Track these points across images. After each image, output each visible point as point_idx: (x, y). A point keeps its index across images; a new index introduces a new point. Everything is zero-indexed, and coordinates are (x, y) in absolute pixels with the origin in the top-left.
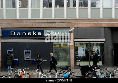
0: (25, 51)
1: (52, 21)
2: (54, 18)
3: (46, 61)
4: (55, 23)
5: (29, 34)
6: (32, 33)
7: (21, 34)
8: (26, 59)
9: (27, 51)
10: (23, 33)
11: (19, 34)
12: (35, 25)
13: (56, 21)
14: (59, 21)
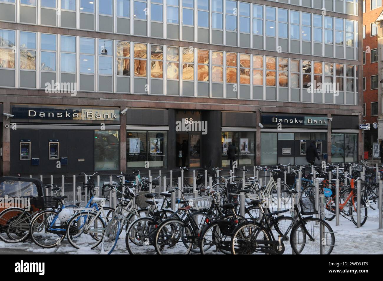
0: (51, 144)
1: (93, 96)
2: (97, 90)
3: (83, 160)
4: (98, 99)
5: (59, 116)
6: (64, 114)
7: (47, 114)
8: (52, 157)
9: (53, 144)
10: (49, 113)
11: (43, 115)
12: (68, 101)
13: (99, 96)
14: (104, 96)
